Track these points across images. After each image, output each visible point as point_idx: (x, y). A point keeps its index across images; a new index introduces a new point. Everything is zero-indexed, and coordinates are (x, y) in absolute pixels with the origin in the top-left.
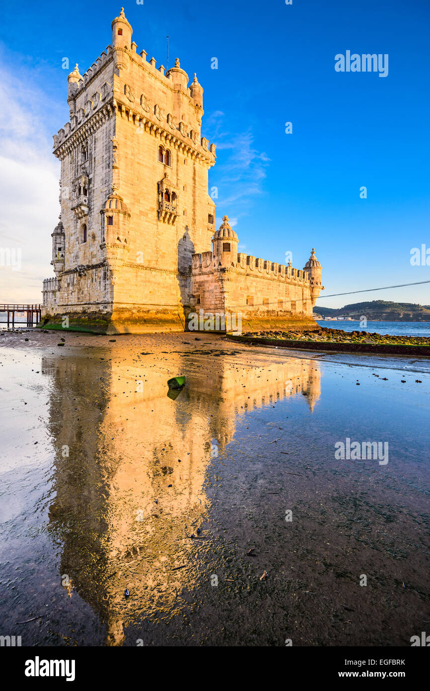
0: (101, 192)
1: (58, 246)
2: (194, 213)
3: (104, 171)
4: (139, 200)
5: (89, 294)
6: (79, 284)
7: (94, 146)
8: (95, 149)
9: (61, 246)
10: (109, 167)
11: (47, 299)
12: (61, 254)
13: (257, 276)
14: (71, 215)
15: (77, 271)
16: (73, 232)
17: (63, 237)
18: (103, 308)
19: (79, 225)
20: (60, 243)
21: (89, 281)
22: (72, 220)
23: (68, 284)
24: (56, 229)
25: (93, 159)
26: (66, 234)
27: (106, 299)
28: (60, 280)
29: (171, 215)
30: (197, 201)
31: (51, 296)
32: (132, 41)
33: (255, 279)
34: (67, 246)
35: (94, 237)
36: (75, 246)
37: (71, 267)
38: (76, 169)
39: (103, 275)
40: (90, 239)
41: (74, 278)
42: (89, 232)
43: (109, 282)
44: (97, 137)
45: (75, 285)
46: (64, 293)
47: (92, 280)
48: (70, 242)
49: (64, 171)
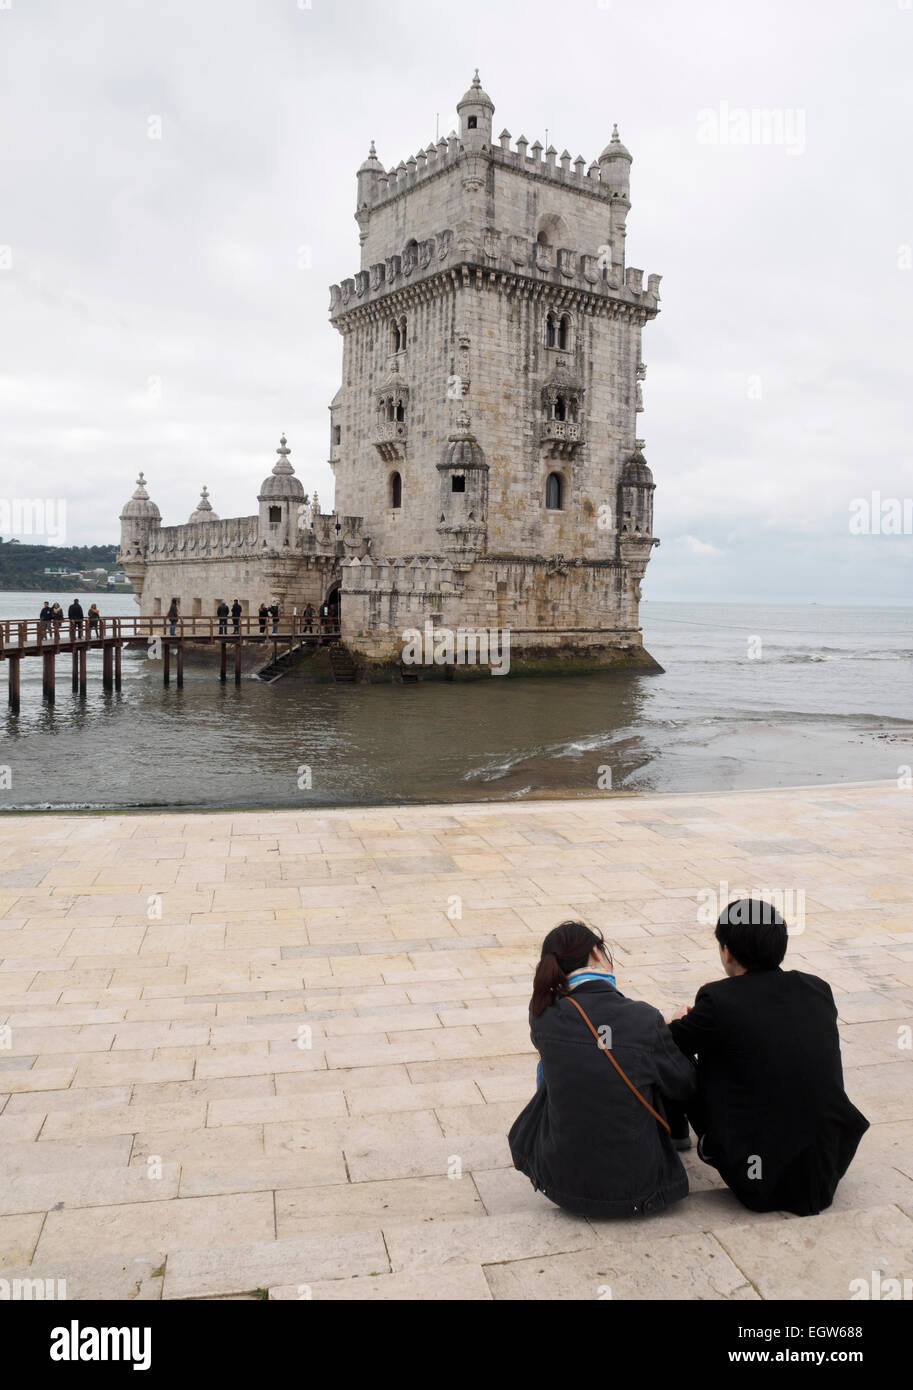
0: (609, 436)
6: (539, 589)
7: (590, 338)
8: (593, 347)
15: (541, 562)
16: (521, 475)
19: (542, 470)
22: (516, 448)
25: (587, 364)
27: (621, 624)
28: (468, 571)
31: (414, 605)
34: (495, 497)
35: (589, 509)
36: (527, 507)
37: (512, 550)
38: (531, 346)
39: (613, 582)
40: (577, 509)
41: (524, 575)
42: (571, 495)
43: (628, 596)
44: (594, 326)
45: (527, 590)
46: (482, 602)
47: (585, 588)
48: (508, 494)
49: (480, 319)
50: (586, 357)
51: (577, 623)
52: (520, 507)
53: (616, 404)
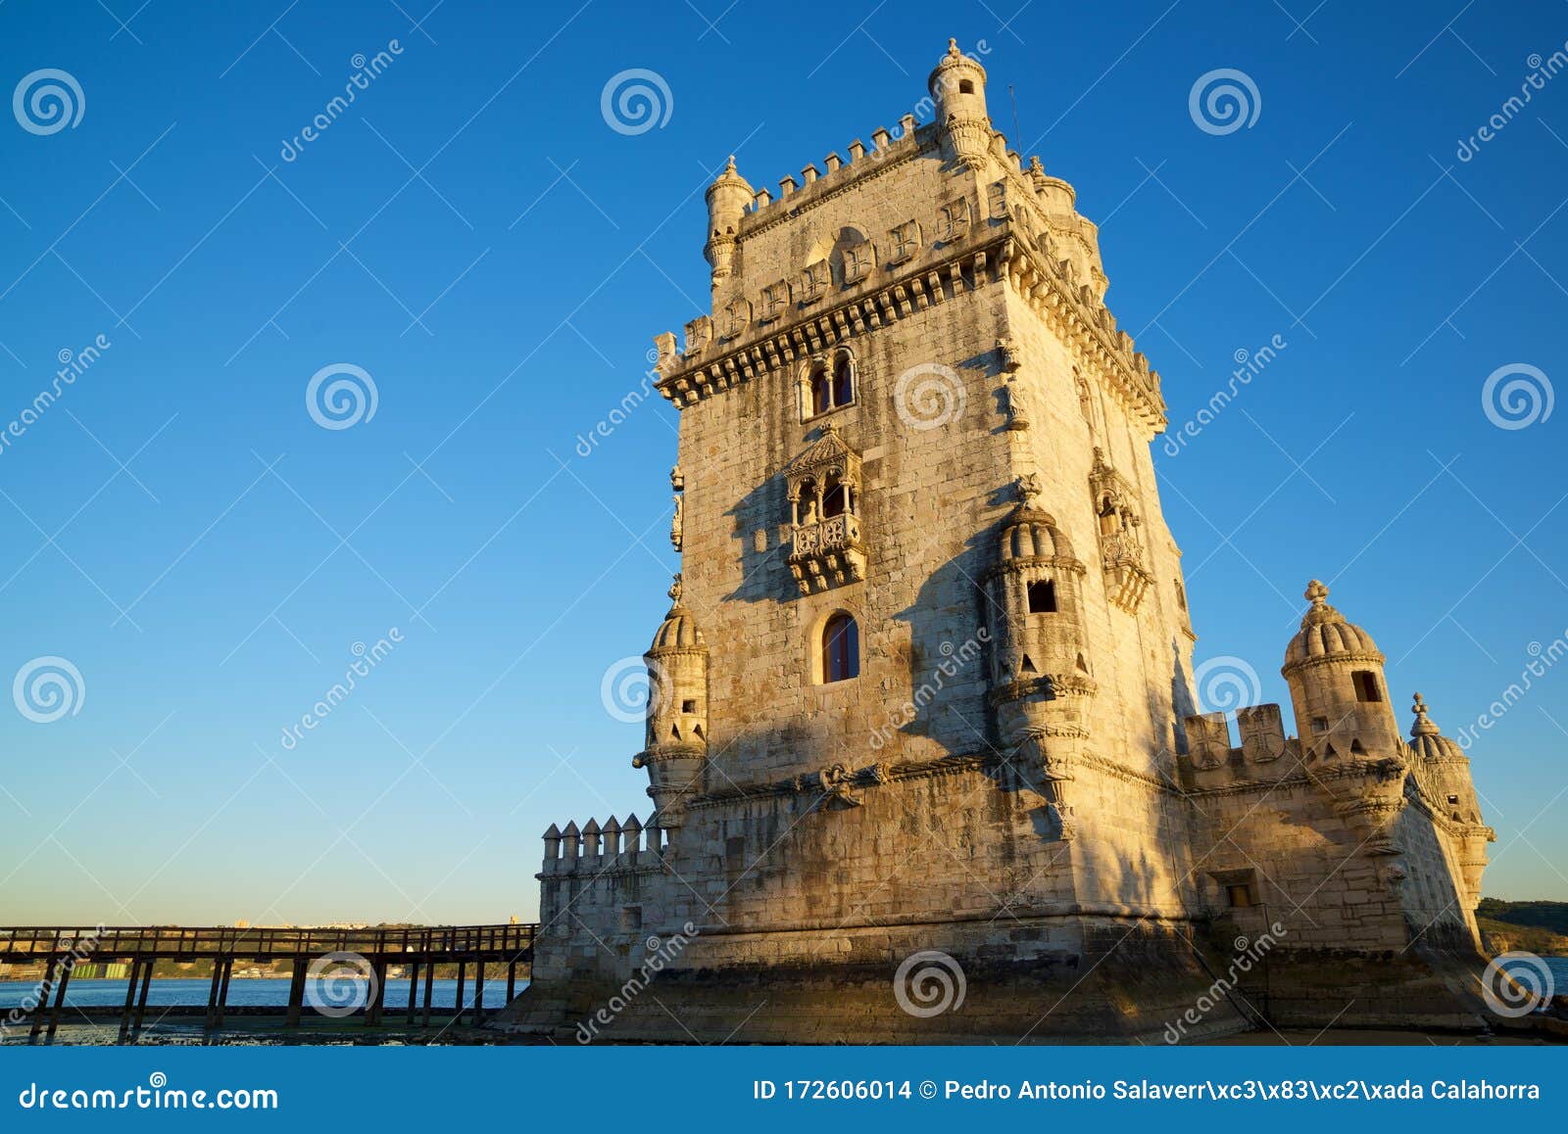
0: (945, 504)
1: (682, 694)
7: (882, 365)
8: (891, 374)
9: (696, 693)
11: (573, 904)
12: (691, 724)
15: (809, 787)
16: (766, 641)
17: (700, 661)
18: (1013, 936)
19: (805, 618)
20: (688, 684)
21: (891, 829)
22: (756, 599)
23: (736, 844)
26: (715, 651)
28: (679, 826)
29: (1137, 580)
31: (601, 896)
34: (723, 692)
35: (907, 658)
36: (777, 691)
37: (752, 776)
38: (777, 433)
39: (983, 799)
40: (881, 667)
41: (775, 818)
44: (897, 339)
45: (784, 846)
46: (701, 878)
47: (911, 824)
48: (745, 681)
49: (698, 440)
50: (882, 394)
51: (897, 904)
52: (766, 695)
53: (957, 438)
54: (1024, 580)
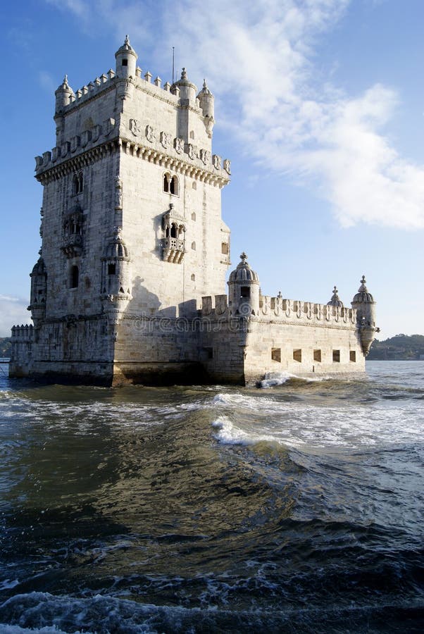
0: (100, 233)
1: (39, 288)
2: (204, 245)
3: (104, 210)
4: (143, 240)
5: (81, 350)
6: (65, 336)
7: (90, 179)
8: (92, 183)
9: (43, 288)
10: (110, 207)
11: (18, 350)
12: (41, 298)
13: (285, 323)
14: (56, 252)
15: (65, 321)
16: (59, 272)
17: (44, 278)
18: (101, 368)
19: (68, 266)
20: (41, 285)
21: (81, 335)
22: (58, 258)
23: (51, 336)
24: (36, 267)
25: (89, 194)
26: (48, 274)
27: (103, 358)
28: (39, 329)
29: (177, 254)
30: (208, 229)
32: (137, 66)
33: (283, 326)
34: (49, 288)
35: (88, 282)
36: (60, 289)
38: (65, 200)
40: (82, 285)
41: (59, 329)
42: (81, 276)
43: (108, 338)
44: (94, 170)
47: (85, 334)
48: (55, 284)
49: (47, 198)
50: (89, 190)
51: (81, 356)
54: (107, 264)
